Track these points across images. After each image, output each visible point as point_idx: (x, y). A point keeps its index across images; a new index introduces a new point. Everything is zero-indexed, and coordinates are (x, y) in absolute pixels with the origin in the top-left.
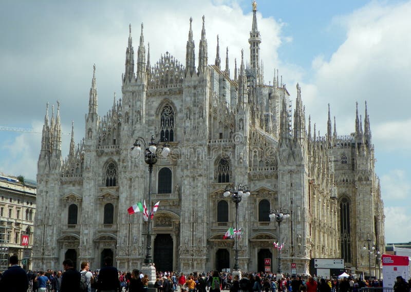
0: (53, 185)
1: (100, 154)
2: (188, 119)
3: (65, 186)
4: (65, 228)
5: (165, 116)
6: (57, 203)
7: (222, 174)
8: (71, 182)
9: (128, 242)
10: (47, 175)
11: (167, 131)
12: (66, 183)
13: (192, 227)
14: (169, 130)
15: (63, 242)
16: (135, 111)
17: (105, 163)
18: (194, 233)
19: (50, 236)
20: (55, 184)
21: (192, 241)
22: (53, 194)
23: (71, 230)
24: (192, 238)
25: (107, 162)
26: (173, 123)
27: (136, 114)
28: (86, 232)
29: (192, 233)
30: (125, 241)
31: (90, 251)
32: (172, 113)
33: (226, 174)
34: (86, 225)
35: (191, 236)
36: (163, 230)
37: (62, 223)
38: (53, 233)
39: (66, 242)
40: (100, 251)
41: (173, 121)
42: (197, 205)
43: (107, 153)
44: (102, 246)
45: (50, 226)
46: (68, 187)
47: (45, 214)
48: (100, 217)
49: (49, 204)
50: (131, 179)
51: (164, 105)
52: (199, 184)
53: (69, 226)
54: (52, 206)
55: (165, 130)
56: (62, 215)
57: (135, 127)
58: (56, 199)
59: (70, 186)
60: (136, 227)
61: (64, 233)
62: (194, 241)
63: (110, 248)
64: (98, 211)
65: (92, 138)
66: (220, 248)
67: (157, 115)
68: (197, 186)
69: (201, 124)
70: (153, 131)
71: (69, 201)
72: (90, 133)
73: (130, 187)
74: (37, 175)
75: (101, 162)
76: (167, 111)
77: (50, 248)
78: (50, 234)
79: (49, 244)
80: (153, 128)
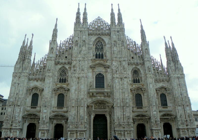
0: (24, 79)
1: (57, 63)
2: (115, 46)
3: (31, 81)
4: (29, 109)
5: (98, 46)
6: (25, 91)
7: (135, 79)
8: (35, 79)
9: (76, 119)
10: (20, 73)
11: (99, 54)
12: (32, 79)
13: (122, 109)
14: (101, 53)
15: (26, 118)
16: (82, 40)
17: (59, 69)
18: (124, 113)
19: (18, 113)
20: (25, 79)
21: (123, 119)
22: (23, 85)
23: (33, 110)
24: (123, 117)
25: (60, 69)
26: (103, 50)
27: (82, 42)
28: (45, 111)
29: (122, 113)
30: (74, 118)
31: (48, 125)
32: (102, 45)
33: (137, 79)
34: (45, 106)
35: (122, 115)
36: (100, 111)
37: (26, 105)
38: (20, 111)
39: (29, 118)
40: (54, 125)
41: (103, 49)
42: (124, 95)
43: (62, 63)
44: (55, 122)
45: (19, 106)
46: (33, 82)
47: (16, 98)
48: (54, 102)
49: (19, 92)
50: (79, 78)
51: (97, 41)
52: (125, 83)
53: (31, 107)
54: (22, 93)
55: (98, 54)
56: (28, 100)
57: (82, 49)
58: (25, 88)
59: (34, 82)
60: (82, 109)
61: (27, 112)
62: (125, 119)
63: (61, 123)
64: (53, 98)
65: (53, 53)
66: (139, 123)
67: (94, 45)
68: (124, 84)
69: (123, 49)
70: (91, 53)
71: (33, 91)
72: (52, 50)
73: (78, 83)
74: (13, 73)
75: (57, 68)
76: (99, 44)
77: (17, 122)
78: (18, 111)
79: (17, 119)
80: (91, 51)
